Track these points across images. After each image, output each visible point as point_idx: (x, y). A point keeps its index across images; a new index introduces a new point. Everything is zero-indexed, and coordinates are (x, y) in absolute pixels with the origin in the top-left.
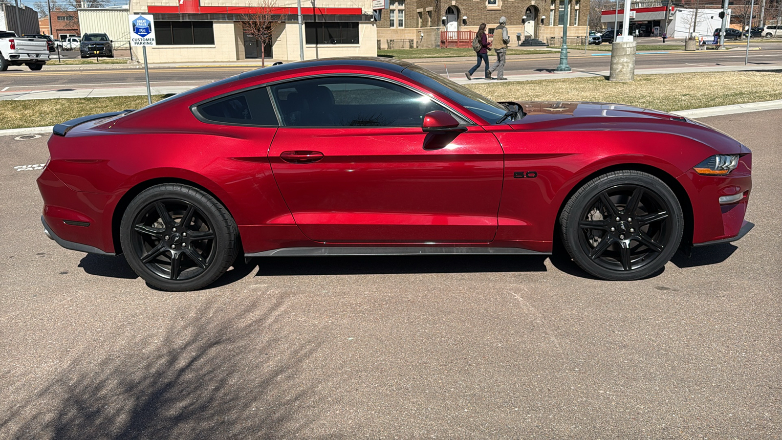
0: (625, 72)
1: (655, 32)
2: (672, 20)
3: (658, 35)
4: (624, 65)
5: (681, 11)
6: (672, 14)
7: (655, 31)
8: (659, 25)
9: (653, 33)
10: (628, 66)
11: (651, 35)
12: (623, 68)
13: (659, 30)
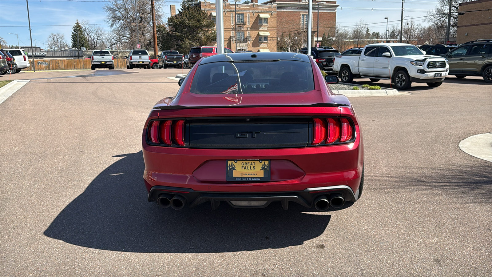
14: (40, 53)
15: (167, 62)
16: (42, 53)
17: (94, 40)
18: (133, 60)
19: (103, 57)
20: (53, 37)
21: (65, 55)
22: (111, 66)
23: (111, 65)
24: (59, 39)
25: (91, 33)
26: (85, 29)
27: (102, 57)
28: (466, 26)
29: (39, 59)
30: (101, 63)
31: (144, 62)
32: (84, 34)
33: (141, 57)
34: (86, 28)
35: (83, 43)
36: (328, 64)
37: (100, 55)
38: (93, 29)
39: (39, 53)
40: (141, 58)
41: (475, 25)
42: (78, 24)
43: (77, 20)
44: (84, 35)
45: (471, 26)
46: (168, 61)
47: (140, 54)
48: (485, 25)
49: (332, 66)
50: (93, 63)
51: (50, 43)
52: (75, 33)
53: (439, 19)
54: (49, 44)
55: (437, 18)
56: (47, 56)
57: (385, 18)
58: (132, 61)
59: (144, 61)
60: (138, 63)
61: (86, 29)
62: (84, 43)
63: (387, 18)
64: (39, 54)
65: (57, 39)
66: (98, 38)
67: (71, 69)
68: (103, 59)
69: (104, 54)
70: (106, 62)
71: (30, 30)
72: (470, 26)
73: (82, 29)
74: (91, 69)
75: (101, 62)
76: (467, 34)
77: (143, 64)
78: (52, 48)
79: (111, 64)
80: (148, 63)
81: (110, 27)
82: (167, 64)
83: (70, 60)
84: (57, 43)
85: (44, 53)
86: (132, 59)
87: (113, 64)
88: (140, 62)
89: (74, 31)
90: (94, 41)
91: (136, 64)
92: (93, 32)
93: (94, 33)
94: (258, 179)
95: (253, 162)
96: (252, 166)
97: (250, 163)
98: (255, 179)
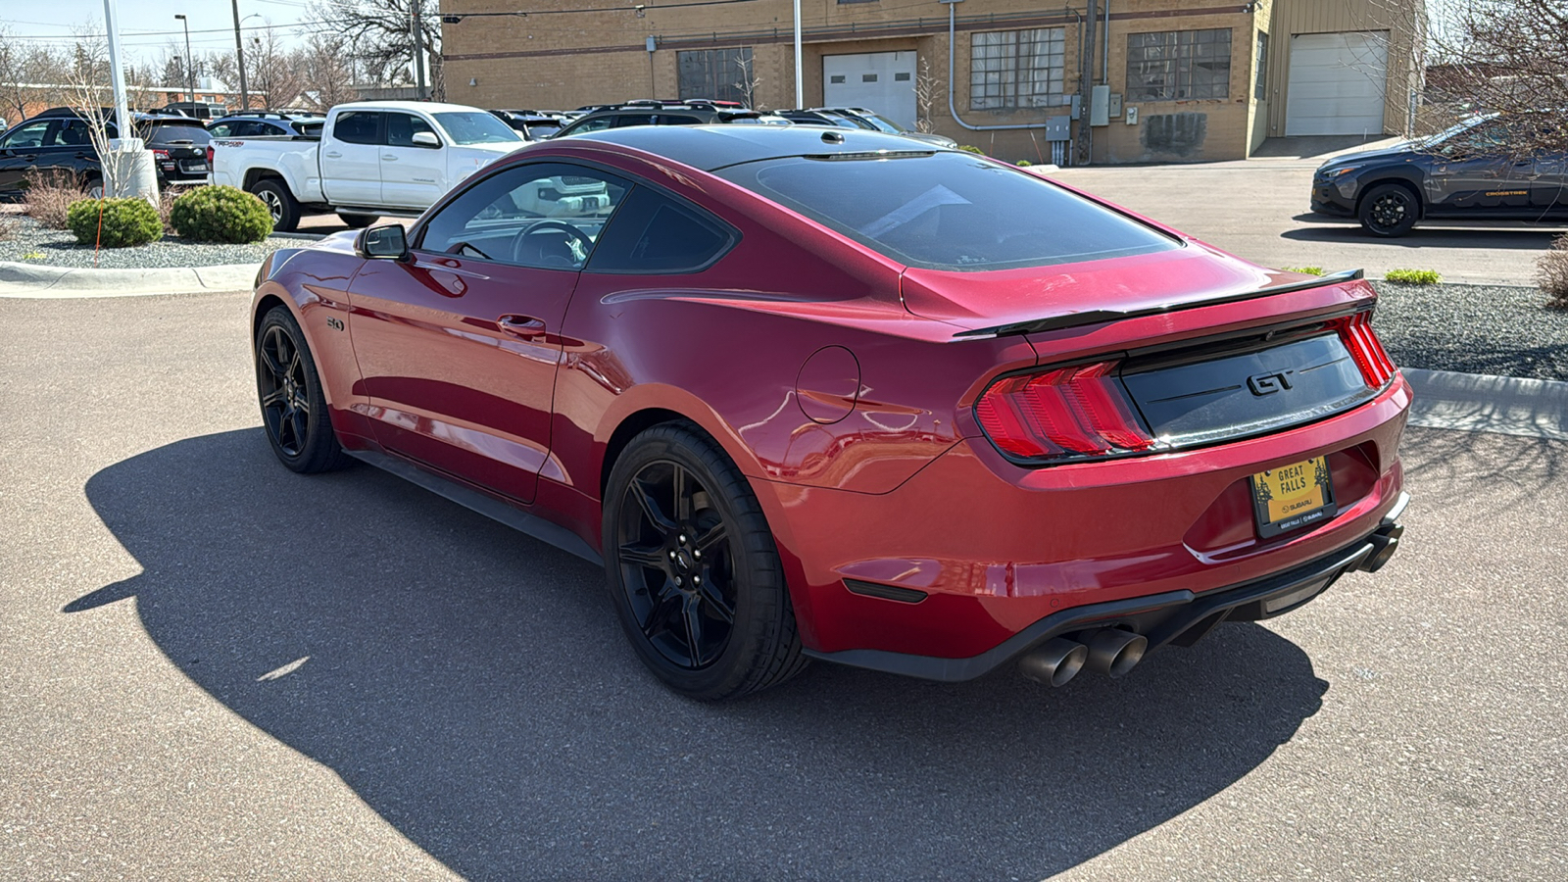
28: (467, 57)
36: (181, 167)
41: (492, 56)
45: (482, 58)
48: (522, 58)
49: (204, 177)
53: (343, 29)
55: (338, 28)
57: (177, 17)
63: (184, 17)
72: (480, 57)
76: (475, 81)
94: (1319, 514)
95: (1297, 465)
96: (1298, 478)
97: (1293, 471)
98: (1314, 516)
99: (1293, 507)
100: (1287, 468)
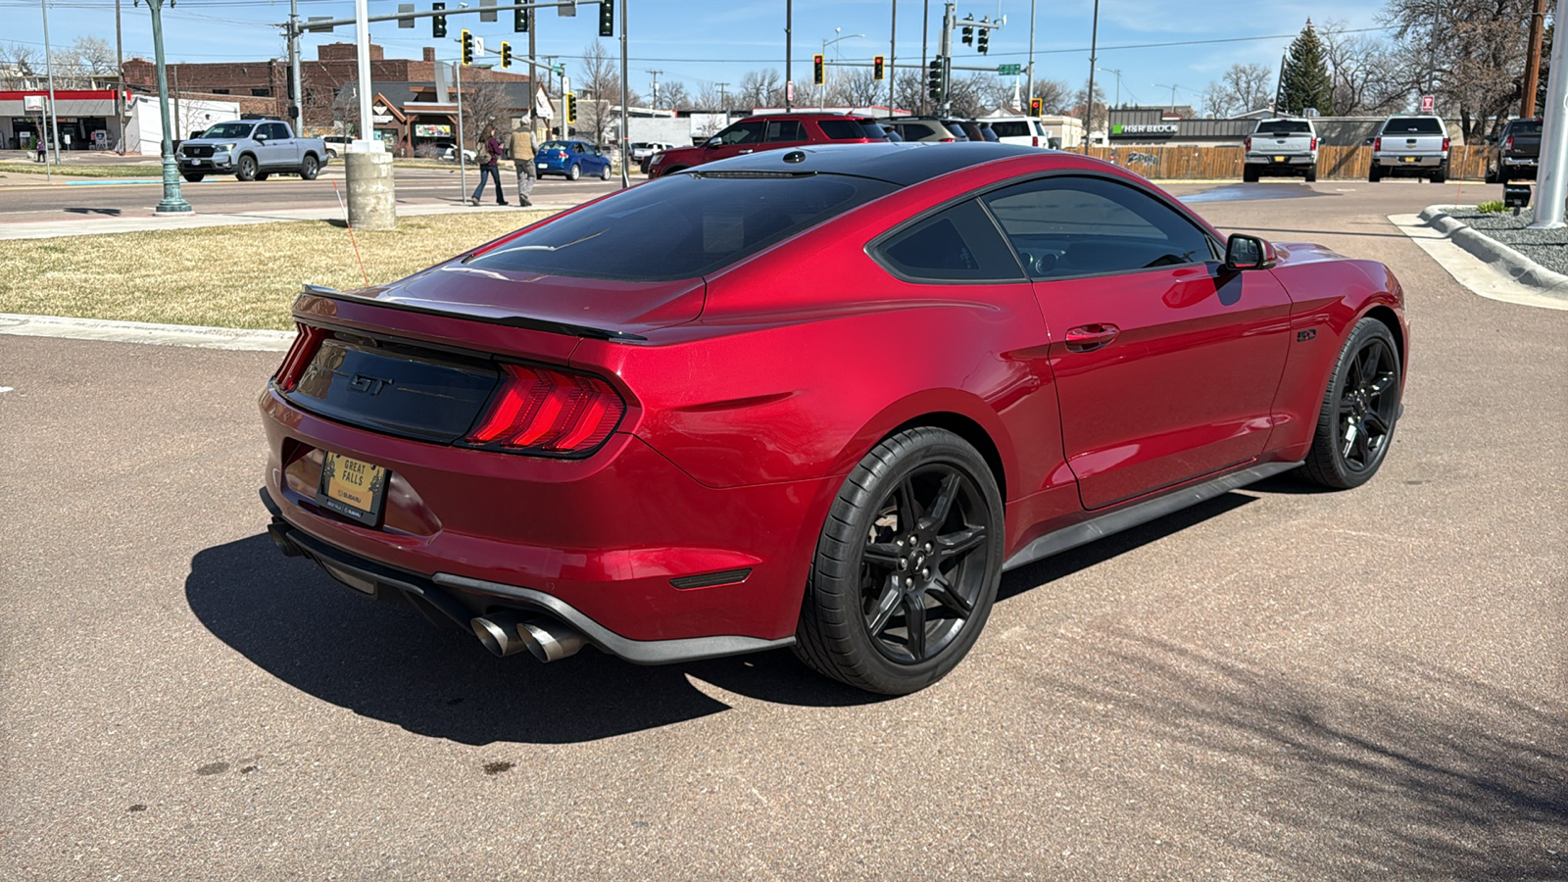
0: (383, 212)
1: (99, 142)
2: (130, 118)
3: (107, 147)
4: (380, 198)
5: (146, 101)
6: (130, 107)
7: (97, 139)
8: (104, 128)
9: (94, 142)
10: (387, 201)
11: (90, 147)
12: (378, 203)
13: (105, 136)
14: (1159, 127)
15: (1510, 161)
16: (1165, 127)
17: (1355, 86)
18: (1385, 151)
19: (1282, 142)
20: (1236, 75)
21: (1231, 133)
22: (1306, 171)
23: (1306, 168)
24: (1252, 83)
25: (1349, 61)
26: (1329, 48)
27: (1279, 142)
29: (1153, 145)
30: (1273, 159)
31: (1423, 158)
32: (1324, 63)
33: (1414, 141)
34: (1334, 44)
35: (1315, 95)
37: (1272, 134)
38: (1357, 47)
39: (1155, 127)
40: (1413, 144)
42: (1308, 33)
43: (1309, 22)
44: (1323, 68)
46: (1513, 158)
47: (1411, 133)
50: (1246, 161)
51: (1215, 95)
52: (1296, 61)
54: (1211, 99)
56: (1178, 134)
58: (1379, 154)
59: (1421, 157)
60: (1400, 163)
61: (1335, 47)
62: (1317, 93)
64: (1155, 130)
65: (1248, 83)
66: (1368, 75)
67: (1224, 178)
68: (1282, 146)
69: (1286, 133)
70: (1289, 157)
71: (1093, 60)
73: (1320, 49)
74: (1242, 178)
75: (1273, 156)
77: (1416, 166)
78: (1218, 111)
79: (1308, 165)
80: (1437, 164)
81: (1392, 40)
82: (1511, 167)
83: (1224, 149)
84: (1245, 96)
85: (1169, 128)
86: (1382, 147)
87: (1312, 164)
88: (1407, 159)
89: (1292, 55)
90: (1352, 87)
91: (1394, 167)
92: (1355, 58)
93: (1358, 61)
94: (358, 515)
95: (363, 463)
96: (359, 476)
97: (357, 466)
98: (353, 513)
99: (345, 495)
100: (354, 461)
